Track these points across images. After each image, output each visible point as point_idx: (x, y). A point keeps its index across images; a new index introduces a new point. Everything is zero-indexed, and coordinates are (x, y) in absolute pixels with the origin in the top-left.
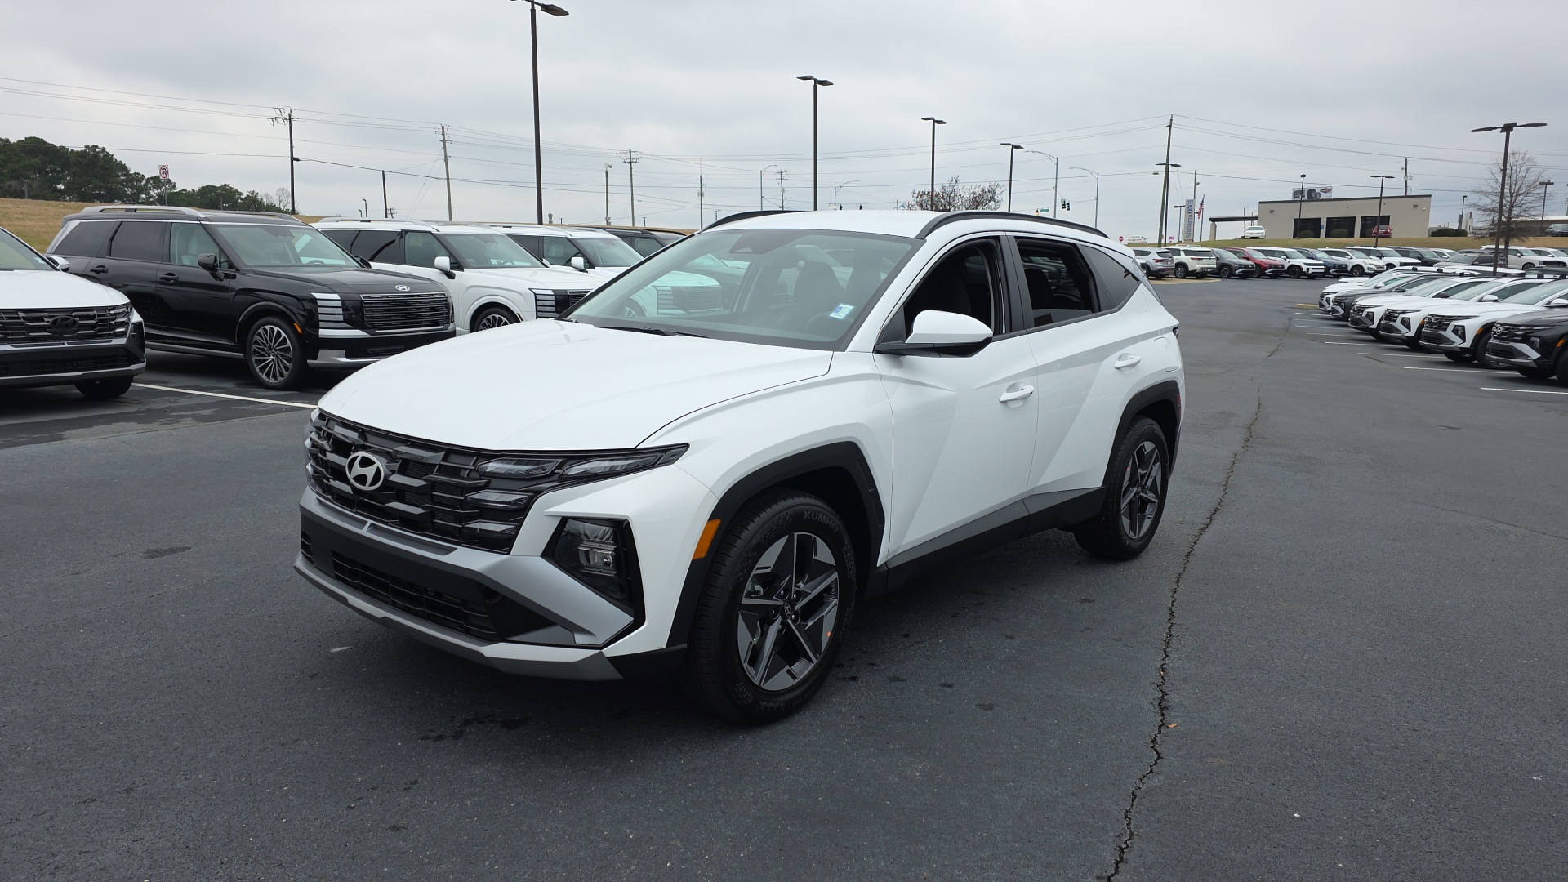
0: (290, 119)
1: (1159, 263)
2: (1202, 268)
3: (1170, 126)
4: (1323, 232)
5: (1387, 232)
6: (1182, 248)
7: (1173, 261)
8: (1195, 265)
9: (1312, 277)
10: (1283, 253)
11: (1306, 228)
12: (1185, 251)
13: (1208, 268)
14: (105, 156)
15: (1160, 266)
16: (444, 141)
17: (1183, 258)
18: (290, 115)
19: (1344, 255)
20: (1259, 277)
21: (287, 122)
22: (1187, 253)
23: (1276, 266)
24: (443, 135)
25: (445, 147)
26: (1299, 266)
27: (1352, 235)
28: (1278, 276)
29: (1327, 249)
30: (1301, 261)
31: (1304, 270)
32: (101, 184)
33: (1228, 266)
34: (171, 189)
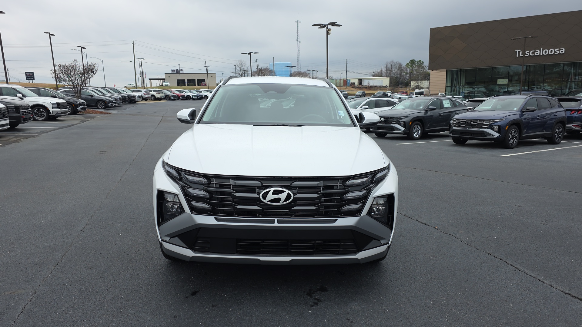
1: (145, 95)
2: (160, 97)
3: (133, 44)
4: (186, 84)
5: (205, 85)
6: (152, 89)
7: (150, 94)
8: (158, 96)
9: (194, 99)
10: (184, 91)
11: (181, 83)
12: (153, 90)
13: (162, 97)
15: (146, 96)
17: (153, 93)
19: (201, 92)
20: (178, 100)
22: (154, 91)
23: (183, 96)
26: (189, 96)
27: (195, 85)
28: (184, 99)
29: (196, 90)
30: (190, 94)
31: (191, 97)
33: (168, 96)
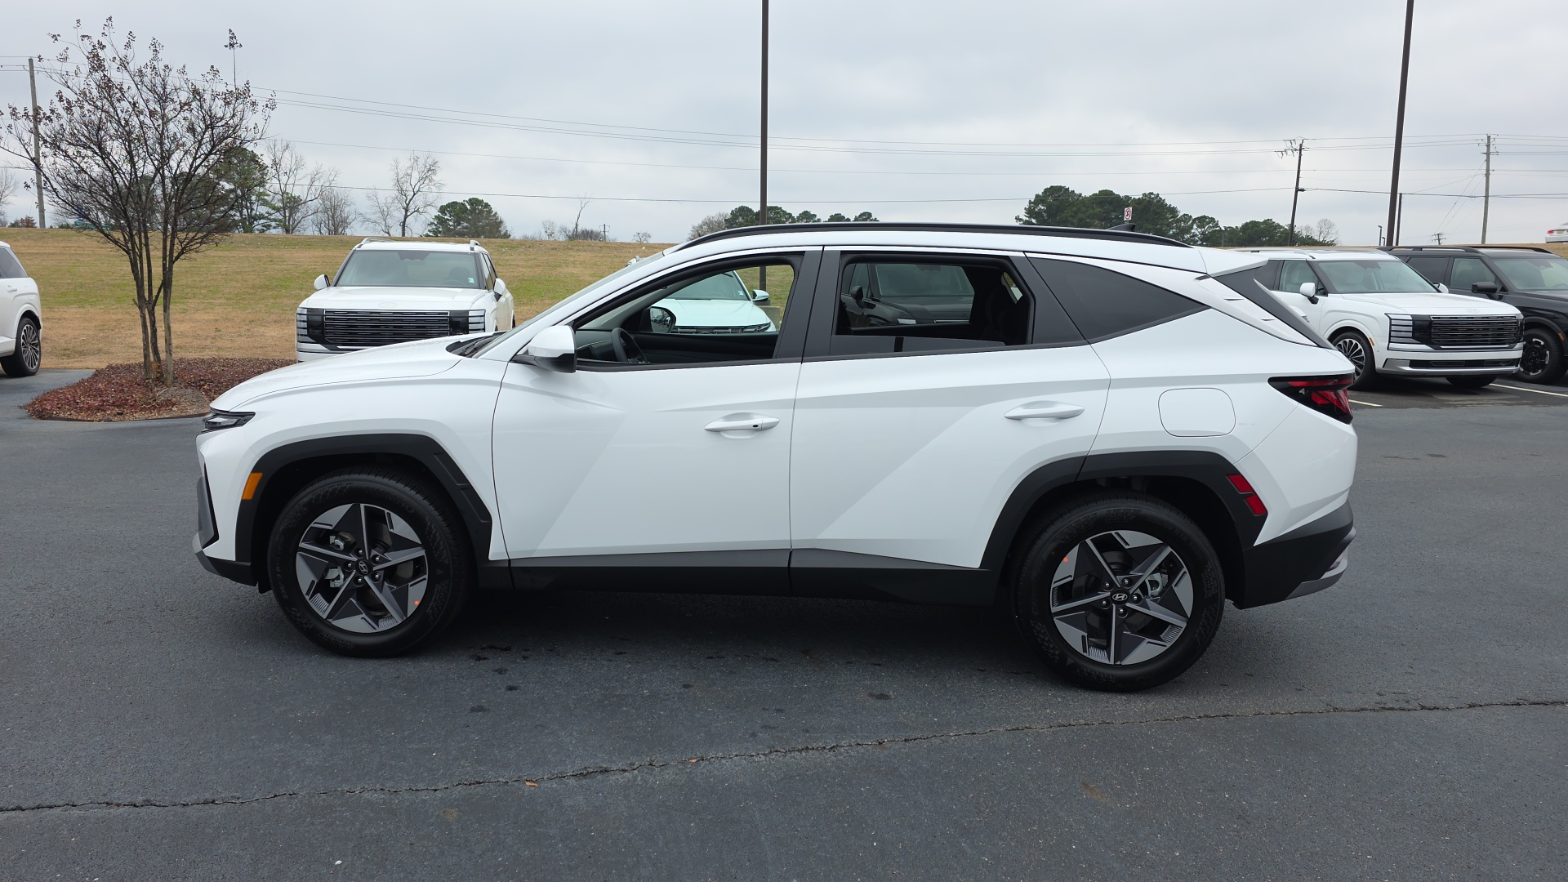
0: (1300, 150)
14: (1157, 201)
16: (1488, 154)
18: (1301, 145)
21: (1297, 154)
24: (1488, 146)
25: (1488, 161)
32: (1150, 227)
34: (1213, 227)
